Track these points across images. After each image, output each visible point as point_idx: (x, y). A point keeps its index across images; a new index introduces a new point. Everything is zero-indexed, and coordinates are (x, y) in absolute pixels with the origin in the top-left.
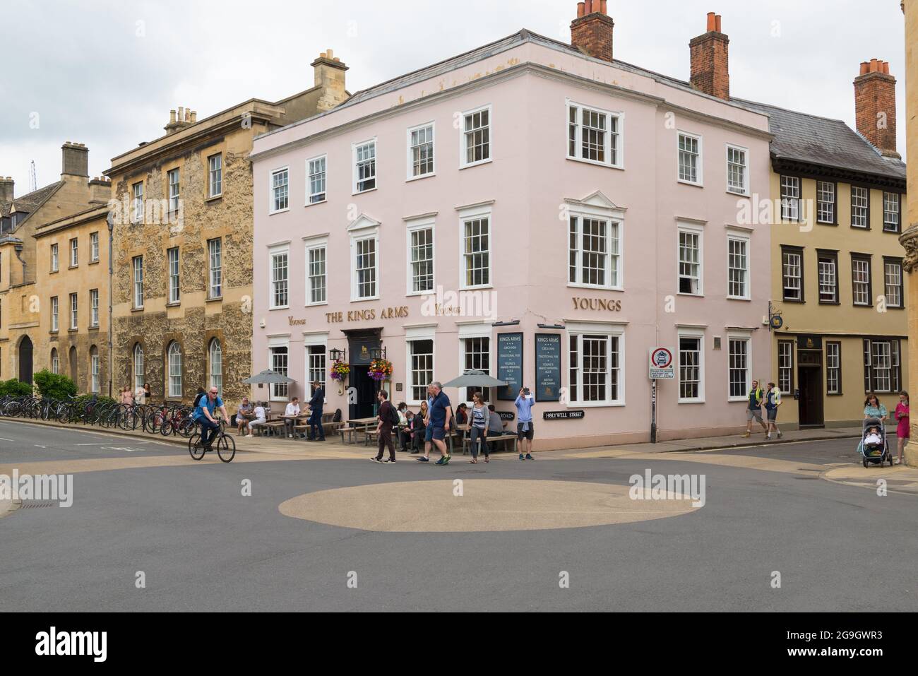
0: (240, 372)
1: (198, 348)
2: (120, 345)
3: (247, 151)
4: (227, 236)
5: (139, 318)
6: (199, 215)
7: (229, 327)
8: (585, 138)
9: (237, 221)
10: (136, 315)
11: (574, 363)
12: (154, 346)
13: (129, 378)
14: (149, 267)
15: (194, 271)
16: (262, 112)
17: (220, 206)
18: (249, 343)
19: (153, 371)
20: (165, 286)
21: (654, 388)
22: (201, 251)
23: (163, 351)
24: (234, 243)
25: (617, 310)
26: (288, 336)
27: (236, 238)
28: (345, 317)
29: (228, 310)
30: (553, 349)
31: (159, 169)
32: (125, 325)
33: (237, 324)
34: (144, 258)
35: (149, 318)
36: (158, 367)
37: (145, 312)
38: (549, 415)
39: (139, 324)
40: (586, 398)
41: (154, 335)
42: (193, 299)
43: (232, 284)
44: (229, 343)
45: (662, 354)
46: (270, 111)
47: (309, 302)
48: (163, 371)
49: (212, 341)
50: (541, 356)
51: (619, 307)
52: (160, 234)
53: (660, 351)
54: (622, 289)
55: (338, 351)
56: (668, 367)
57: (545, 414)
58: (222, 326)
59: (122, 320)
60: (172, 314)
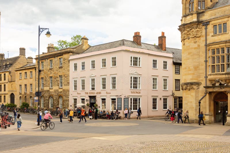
0: (67, 103)
1: (57, 98)
3: (68, 58)
4: (63, 75)
5: (43, 91)
6: (57, 70)
7: (64, 94)
8: (134, 62)
9: (66, 72)
11: (131, 103)
12: (46, 97)
14: (45, 80)
15: (56, 82)
16: (71, 50)
17: (62, 69)
18: (68, 97)
19: (46, 102)
20: (49, 84)
22: (58, 78)
23: (48, 98)
25: (140, 93)
26: (77, 96)
27: (66, 76)
28: (89, 93)
29: (64, 90)
30: (127, 101)
31: (48, 59)
33: (66, 93)
34: (44, 78)
35: (45, 91)
36: (47, 102)
40: (133, 109)
41: (46, 95)
42: (55, 88)
43: (65, 85)
44: (64, 97)
46: (73, 50)
47: (81, 90)
49: (60, 97)
50: (125, 102)
52: (48, 73)
54: (141, 89)
58: (62, 94)
60: (51, 91)
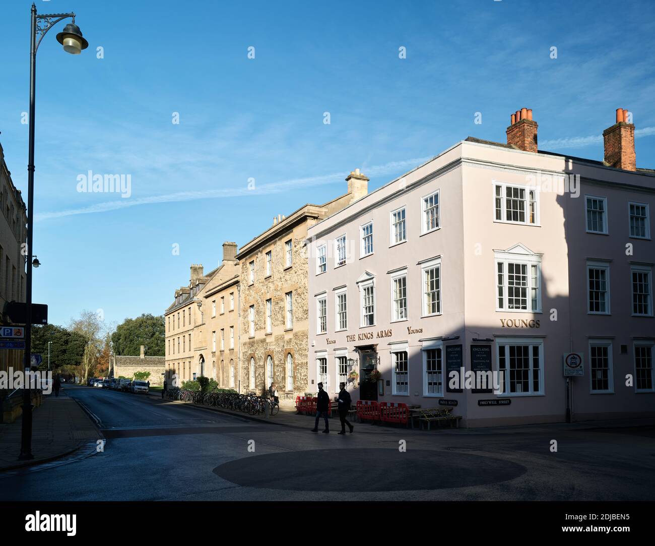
0: (302, 374)
1: (281, 360)
2: (244, 359)
3: (305, 237)
4: (295, 290)
5: (253, 342)
6: (281, 278)
7: (296, 346)
8: (509, 206)
9: (300, 281)
10: (251, 340)
11: (502, 365)
12: (260, 359)
13: (248, 378)
14: (258, 311)
15: (279, 312)
16: (313, 212)
17: (291, 272)
18: (306, 356)
19: (259, 374)
20: (265, 322)
21: (568, 383)
22: (282, 300)
23: (264, 362)
24: (299, 294)
25: (537, 327)
26: (327, 351)
27: (299, 291)
28: (357, 338)
29: (296, 335)
30: (485, 356)
31: (261, 252)
32: (246, 347)
33: (301, 344)
34: (256, 306)
35: (258, 342)
36: (262, 371)
37: (255, 339)
38: (483, 403)
39: (252, 346)
40: (512, 390)
41: (260, 352)
42: (278, 330)
43: (299, 319)
44: (296, 356)
45: (574, 358)
46: (318, 211)
47: (338, 328)
48: (264, 374)
49: (288, 355)
50: (475, 361)
51: (539, 325)
52: (262, 291)
53: (572, 356)
54: (541, 312)
55: (353, 360)
56: (579, 367)
57: (479, 401)
58: (293, 346)
59: (245, 344)
60: (268, 340)
